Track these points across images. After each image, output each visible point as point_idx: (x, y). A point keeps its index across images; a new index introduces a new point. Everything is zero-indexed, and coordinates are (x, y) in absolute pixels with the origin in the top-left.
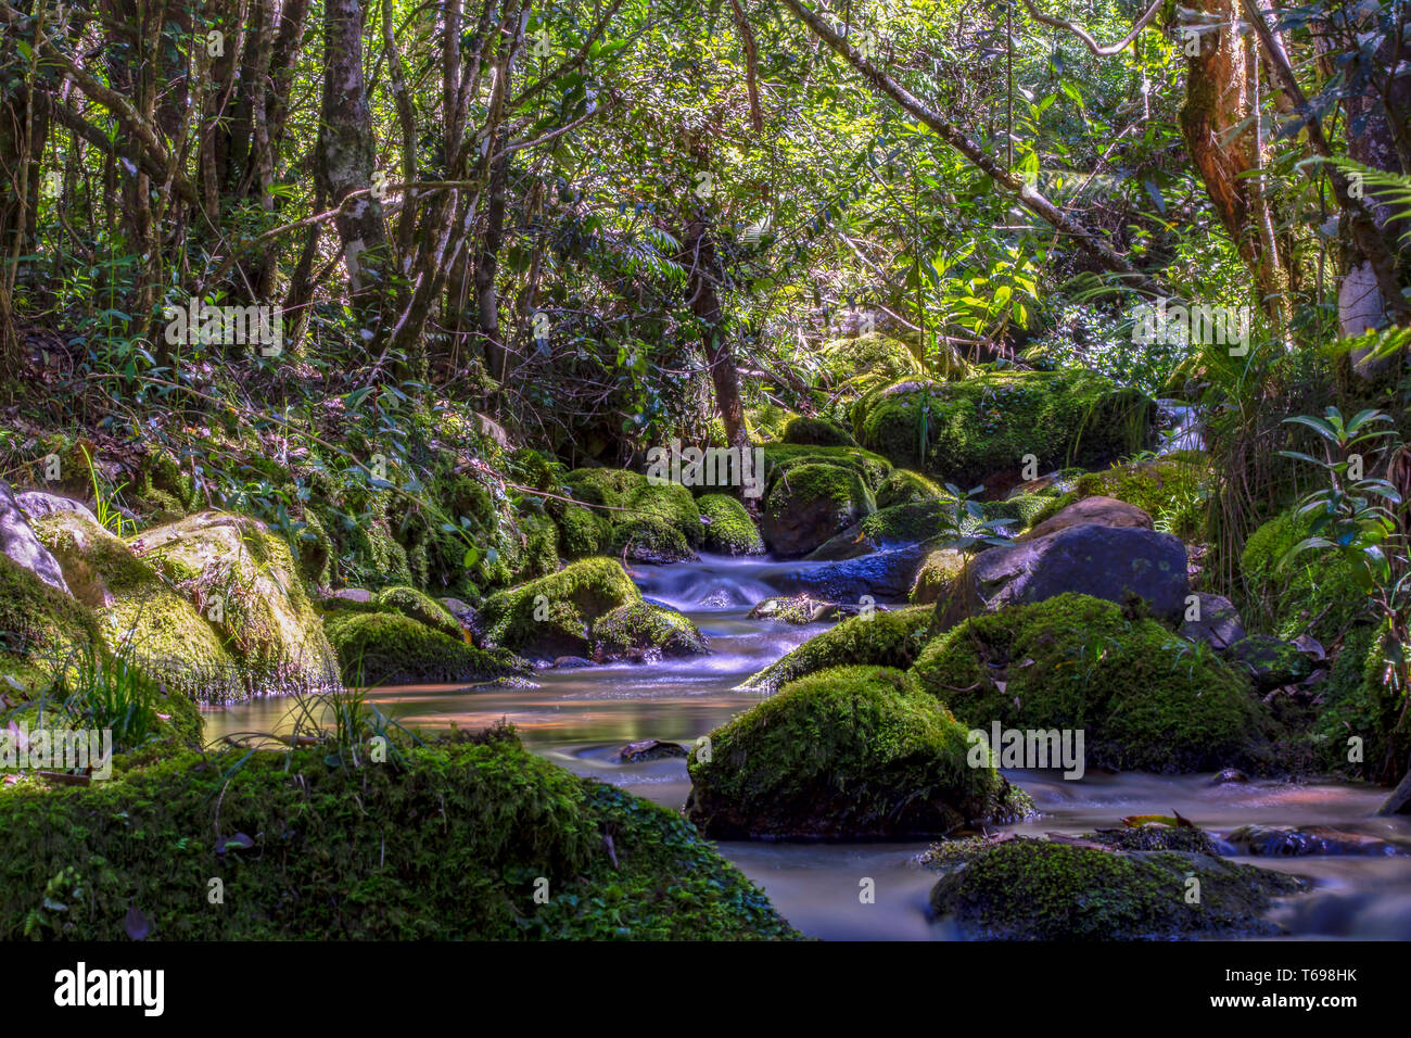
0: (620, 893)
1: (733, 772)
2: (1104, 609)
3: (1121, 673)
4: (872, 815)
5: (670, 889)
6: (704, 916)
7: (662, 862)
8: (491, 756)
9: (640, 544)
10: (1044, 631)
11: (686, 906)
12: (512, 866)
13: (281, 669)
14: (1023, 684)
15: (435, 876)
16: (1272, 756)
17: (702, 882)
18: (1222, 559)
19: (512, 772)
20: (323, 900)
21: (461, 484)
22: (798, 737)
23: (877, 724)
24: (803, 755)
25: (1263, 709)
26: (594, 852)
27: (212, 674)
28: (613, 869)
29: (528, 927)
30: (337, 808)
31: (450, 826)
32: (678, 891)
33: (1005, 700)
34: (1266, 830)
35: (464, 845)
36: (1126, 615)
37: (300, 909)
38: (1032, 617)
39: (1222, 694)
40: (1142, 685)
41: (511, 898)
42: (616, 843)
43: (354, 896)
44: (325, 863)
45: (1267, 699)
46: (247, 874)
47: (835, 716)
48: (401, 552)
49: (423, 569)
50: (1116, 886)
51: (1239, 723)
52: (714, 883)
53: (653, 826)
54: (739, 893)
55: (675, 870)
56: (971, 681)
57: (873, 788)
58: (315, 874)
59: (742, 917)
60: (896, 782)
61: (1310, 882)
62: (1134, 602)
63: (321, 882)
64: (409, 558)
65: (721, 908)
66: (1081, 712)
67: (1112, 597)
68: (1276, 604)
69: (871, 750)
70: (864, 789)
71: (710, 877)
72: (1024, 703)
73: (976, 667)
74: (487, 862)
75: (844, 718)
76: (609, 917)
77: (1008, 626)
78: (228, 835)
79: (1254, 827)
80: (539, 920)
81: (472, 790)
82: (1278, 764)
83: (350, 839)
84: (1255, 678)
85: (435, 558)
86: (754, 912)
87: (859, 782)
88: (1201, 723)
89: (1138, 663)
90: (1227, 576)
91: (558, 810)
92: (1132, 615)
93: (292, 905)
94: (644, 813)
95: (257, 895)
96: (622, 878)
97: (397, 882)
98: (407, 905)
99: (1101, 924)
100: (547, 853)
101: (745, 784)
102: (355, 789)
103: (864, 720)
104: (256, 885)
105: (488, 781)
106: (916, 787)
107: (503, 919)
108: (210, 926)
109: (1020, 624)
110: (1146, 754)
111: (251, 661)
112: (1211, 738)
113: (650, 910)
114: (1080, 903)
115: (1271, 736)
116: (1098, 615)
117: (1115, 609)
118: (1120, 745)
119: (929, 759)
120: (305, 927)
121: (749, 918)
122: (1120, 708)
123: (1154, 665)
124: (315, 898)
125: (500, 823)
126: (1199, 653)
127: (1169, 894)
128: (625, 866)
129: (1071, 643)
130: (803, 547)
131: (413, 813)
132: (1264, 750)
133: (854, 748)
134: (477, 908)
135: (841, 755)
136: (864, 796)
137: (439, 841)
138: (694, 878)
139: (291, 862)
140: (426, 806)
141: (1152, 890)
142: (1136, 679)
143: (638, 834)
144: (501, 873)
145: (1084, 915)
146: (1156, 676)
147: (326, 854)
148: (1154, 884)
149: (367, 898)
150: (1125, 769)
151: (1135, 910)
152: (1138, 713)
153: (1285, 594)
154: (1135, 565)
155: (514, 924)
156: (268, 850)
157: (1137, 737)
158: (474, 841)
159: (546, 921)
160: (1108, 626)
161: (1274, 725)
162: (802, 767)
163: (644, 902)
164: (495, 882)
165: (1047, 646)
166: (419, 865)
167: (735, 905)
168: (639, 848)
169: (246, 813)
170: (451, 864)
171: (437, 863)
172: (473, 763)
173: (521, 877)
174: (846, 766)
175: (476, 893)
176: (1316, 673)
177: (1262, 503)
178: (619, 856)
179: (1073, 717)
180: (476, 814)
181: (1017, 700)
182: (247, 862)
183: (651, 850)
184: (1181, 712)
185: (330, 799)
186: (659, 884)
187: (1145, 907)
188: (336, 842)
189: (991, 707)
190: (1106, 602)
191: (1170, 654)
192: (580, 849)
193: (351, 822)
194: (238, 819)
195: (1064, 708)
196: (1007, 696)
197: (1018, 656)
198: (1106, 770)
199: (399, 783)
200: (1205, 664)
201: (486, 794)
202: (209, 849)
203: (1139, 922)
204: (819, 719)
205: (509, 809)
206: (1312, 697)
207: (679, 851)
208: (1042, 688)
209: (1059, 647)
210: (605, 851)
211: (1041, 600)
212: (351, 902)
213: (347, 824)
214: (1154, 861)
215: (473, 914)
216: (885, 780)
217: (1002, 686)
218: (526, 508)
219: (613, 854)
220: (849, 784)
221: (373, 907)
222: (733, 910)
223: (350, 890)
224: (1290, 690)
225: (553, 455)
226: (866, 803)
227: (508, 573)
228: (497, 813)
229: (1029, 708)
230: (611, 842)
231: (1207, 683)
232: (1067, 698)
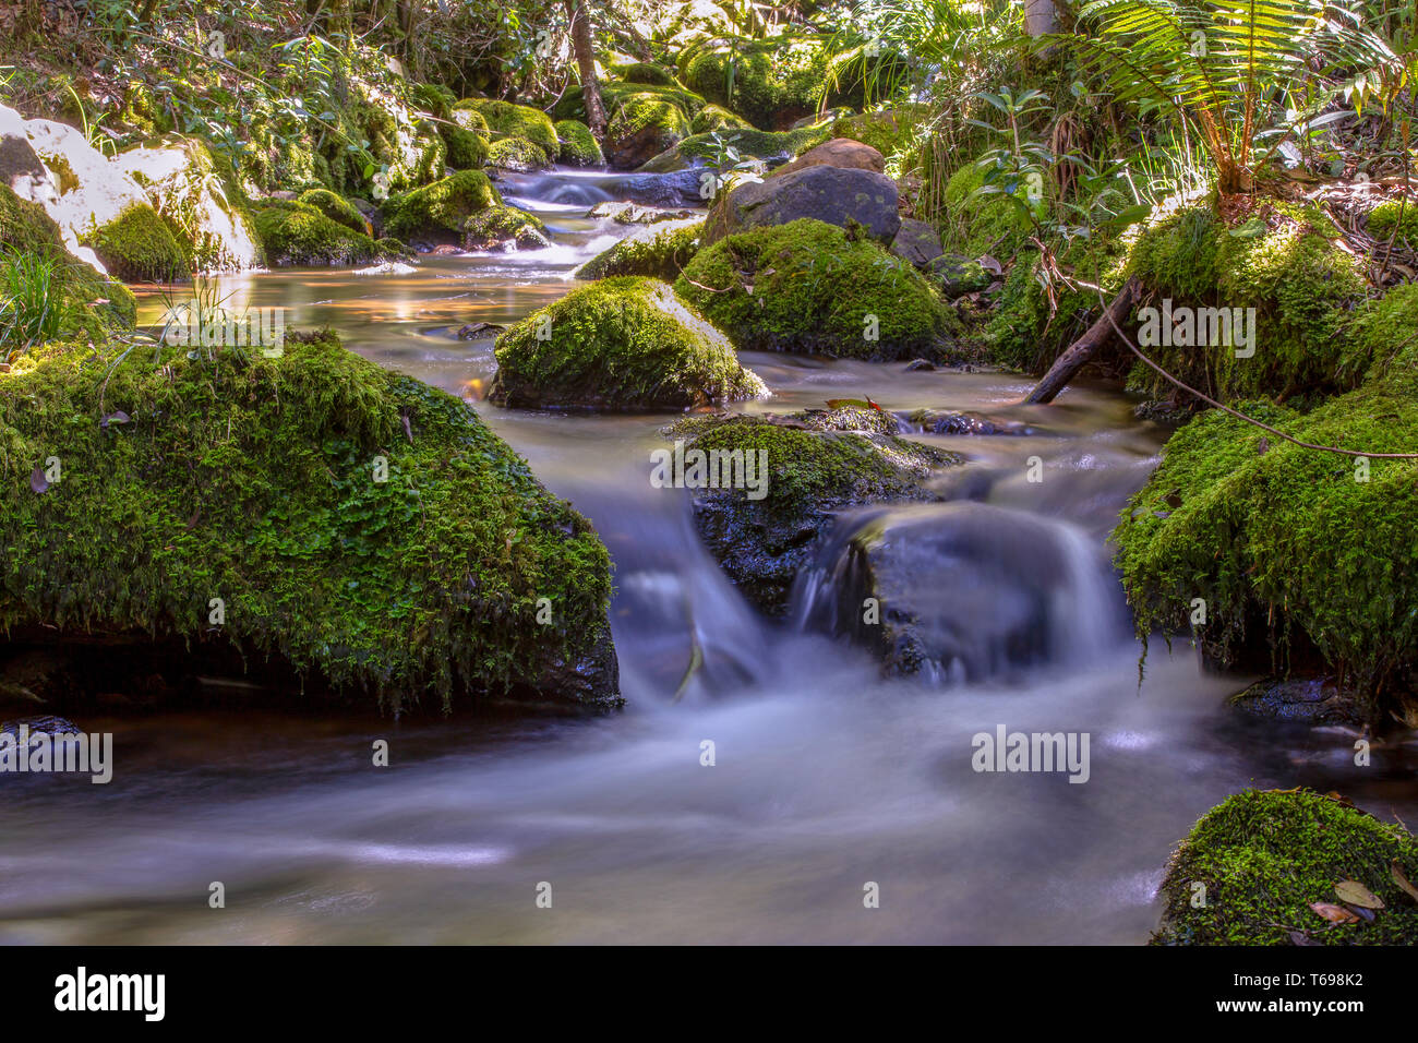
0: (412, 462)
1: (527, 357)
2: (831, 232)
3: (841, 282)
4: (635, 393)
5: (452, 461)
6: (478, 482)
7: (448, 438)
8: (316, 354)
9: (510, 157)
10: (785, 247)
11: (464, 474)
12: (329, 440)
13: (221, 254)
14: (765, 288)
15: (269, 447)
16: (954, 349)
17: (477, 455)
18: (932, 192)
19: (331, 367)
20: (183, 464)
21: (373, 111)
22: (579, 331)
23: (640, 323)
24: (583, 344)
25: (951, 312)
26: (394, 430)
27: (165, 259)
28: (409, 443)
29: (340, 487)
30: (195, 392)
31: (282, 408)
32: (458, 461)
33: (751, 300)
34: (937, 413)
35: (292, 423)
36: (847, 237)
37: (164, 471)
38: (776, 237)
39: (917, 301)
40: (857, 292)
41: (328, 465)
42: (412, 424)
43: (206, 461)
44: (184, 436)
45: (956, 304)
46: (124, 443)
47: (608, 316)
48: (324, 163)
49: (341, 175)
50: (810, 460)
51: (930, 324)
52: (487, 456)
53: (442, 410)
54: (507, 463)
55: (457, 445)
56: (727, 284)
57: (637, 372)
58: (176, 443)
59: (508, 483)
60: (654, 368)
61: (963, 458)
62: (854, 227)
63: (181, 448)
64: (330, 167)
65: (491, 475)
66: (809, 311)
67: (839, 223)
68: (969, 229)
69: (635, 343)
70: (629, 372)
71: (484, 450)
72: (766, 303)
73: (731, 274)
74: (310, 437)
75: (615, 317)
76: (403, 481)
77: (757, 243)
78: (110, 412)
79: (928, 409)
80: (349, 482)
81: (299, 380)
82: (958, 356)
83: (204, 417)
84: (948, 287)
85: (351, 166)
86: (518, 479)
87: (625, 367)
88: (901, 323)
89: (854, 275)
90: (935, 203)
91: (366, 397)
92: (852, 238)
93: (158, 468)
94: (435, 399)
95: (132, 459)
96: (416, 449)
97: (239, 451)
98: (246, 468)
99: (795, 489)
100: (357, 430)
101: (537, 367)
102: (209, 378)
103: (632, 320)
104: (131, 451)
105: (312, 373)
106: (670, 372)
107: (321, 480)
108: (95, 483)
109: (766, 241)
110: (857, 345)
111: (197, 248)
112: (907, 335)
113: (436, 476)
114: (780, 473)
115: (955, 334)
116: (826, 236)
117: (839, 232)
118: (839, 338)
119: (679, 350)
120: (168, 485)
121: (514, 484)
122: (839, 309)
123: (867, 277)
124: (176, 462)
125: (320, 407)
126: (901, 269)
127: (852, 467)
128: (418, 441)
129: (804, 258)
130: (635, 162)
131: (253, 397)
132: (949, 344)
133: (622, 340)
134: (301, 473)
135: (612, 346)
136: (629, 378)
137: (272, 419)
138: (471, 452)
139: (158, 433)
140: (264, 393)
141: (837, 463)
142: (852, 287)
143: (429, 416)
144: (321, 446)
145: (782, 482)
146: (868, 286)
147: (185, 428)
148: (840, 459)
149: (216, 463)
150: (841, 356)
151: (824, 479)
152: (852, 313)
153: (975, 223)
154: (858, 198)
155: (329, 485)
156: (141, 425)
157: (852, 332)
158: (300, 421)
159: (355, 483)
160: (833, 245)
161: (958, 325)
162: (581, 354)
163: (432, 470)
164: (315, 452)
165: (786, 260)
166: (257, 438)
167: (503, 473)
168: (430, 427)
169: (125, 396)
170: (282, 437)
171: (271, 437)
172: (302, 359)
173: (336, 449)
174: (616, 354)
175: (301, 461)
176: (994, 285)
177: (963, 150)
178: (414, 433)
179: (803, 315)
180: (302, 399)
181: (761, 300)
182: (125, 434)
183: (439, 429)
184: (885, 314)
185: (190, 386)
186: (444, 455)
187: (831, 477)
188: (193, 419)
189: (741, 305)
190: (833, 227)
191: (878, 269)
192: (383, 427)
193: (205, 404)
194: (118, 400)
195: (796, 307)
196: (753, 297)
197: (764, 266)
198: (827, 356)
199: (244, 373)
200: (906, 277)
201: (310, 384)
202: (96, 424)
203: (826, 488)
204: (596, 318)
205: (327, 396)
206: (991, 303)
207: (461, 430)
208: (781, 291)
209: (796, 261)
210: (403, 429)
211: (783, 223)
212: (203, 466)
213: (203, 405)
214: (841, 440)
215: (299, 476)
216: (645, 366)
217: (750, 289)
218: (423, 130)
219: (409, 431)
220: (617, 368)
221: (221, 471)
222: (501, 477)
223: (204, 457)
224: (974, 298)
225: (446, 89)
226: (630, 383)
227: (407, 178)
228: (318, 399)
229: (769, 307)
230: (408, 424)
231: (906, 292)
232: (799, 300)
